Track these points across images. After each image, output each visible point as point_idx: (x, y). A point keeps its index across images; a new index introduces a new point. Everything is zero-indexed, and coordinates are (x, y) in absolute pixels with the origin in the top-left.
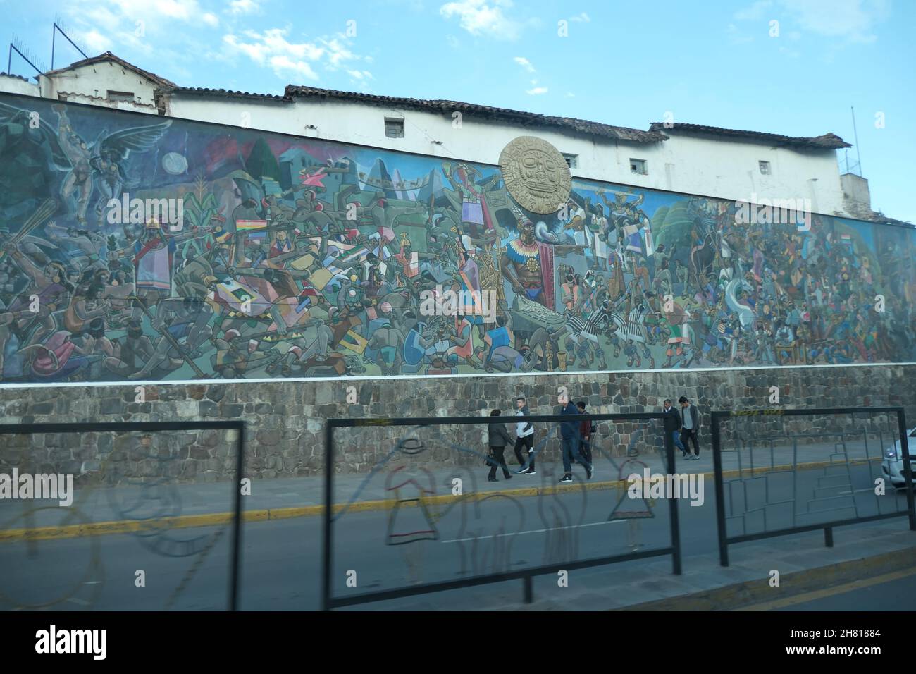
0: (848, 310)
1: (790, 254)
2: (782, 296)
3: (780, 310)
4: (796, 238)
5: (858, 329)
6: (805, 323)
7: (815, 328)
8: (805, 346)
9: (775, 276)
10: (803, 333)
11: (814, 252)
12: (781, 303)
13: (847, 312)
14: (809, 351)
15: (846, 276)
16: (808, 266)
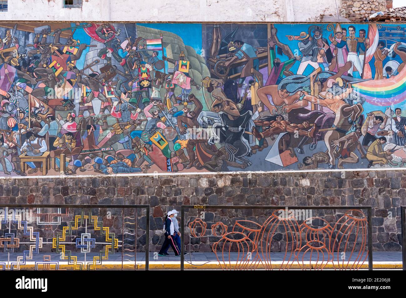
0: (142, 118)
1: (58, 65)
2: (37, 108)
3: (31, 122)
4: (71, 49)
5: (155, 138)
6: (69, 134)
7: (84, 139)
8: (65, 157)
9: (29, 90)
10: (64, 144)
11: (97, 62)
12: (34, 115)
13: (141, 121)
14: (70, 161)
15: (146, 83)
16: (84, 76)
